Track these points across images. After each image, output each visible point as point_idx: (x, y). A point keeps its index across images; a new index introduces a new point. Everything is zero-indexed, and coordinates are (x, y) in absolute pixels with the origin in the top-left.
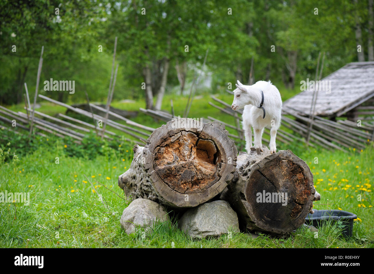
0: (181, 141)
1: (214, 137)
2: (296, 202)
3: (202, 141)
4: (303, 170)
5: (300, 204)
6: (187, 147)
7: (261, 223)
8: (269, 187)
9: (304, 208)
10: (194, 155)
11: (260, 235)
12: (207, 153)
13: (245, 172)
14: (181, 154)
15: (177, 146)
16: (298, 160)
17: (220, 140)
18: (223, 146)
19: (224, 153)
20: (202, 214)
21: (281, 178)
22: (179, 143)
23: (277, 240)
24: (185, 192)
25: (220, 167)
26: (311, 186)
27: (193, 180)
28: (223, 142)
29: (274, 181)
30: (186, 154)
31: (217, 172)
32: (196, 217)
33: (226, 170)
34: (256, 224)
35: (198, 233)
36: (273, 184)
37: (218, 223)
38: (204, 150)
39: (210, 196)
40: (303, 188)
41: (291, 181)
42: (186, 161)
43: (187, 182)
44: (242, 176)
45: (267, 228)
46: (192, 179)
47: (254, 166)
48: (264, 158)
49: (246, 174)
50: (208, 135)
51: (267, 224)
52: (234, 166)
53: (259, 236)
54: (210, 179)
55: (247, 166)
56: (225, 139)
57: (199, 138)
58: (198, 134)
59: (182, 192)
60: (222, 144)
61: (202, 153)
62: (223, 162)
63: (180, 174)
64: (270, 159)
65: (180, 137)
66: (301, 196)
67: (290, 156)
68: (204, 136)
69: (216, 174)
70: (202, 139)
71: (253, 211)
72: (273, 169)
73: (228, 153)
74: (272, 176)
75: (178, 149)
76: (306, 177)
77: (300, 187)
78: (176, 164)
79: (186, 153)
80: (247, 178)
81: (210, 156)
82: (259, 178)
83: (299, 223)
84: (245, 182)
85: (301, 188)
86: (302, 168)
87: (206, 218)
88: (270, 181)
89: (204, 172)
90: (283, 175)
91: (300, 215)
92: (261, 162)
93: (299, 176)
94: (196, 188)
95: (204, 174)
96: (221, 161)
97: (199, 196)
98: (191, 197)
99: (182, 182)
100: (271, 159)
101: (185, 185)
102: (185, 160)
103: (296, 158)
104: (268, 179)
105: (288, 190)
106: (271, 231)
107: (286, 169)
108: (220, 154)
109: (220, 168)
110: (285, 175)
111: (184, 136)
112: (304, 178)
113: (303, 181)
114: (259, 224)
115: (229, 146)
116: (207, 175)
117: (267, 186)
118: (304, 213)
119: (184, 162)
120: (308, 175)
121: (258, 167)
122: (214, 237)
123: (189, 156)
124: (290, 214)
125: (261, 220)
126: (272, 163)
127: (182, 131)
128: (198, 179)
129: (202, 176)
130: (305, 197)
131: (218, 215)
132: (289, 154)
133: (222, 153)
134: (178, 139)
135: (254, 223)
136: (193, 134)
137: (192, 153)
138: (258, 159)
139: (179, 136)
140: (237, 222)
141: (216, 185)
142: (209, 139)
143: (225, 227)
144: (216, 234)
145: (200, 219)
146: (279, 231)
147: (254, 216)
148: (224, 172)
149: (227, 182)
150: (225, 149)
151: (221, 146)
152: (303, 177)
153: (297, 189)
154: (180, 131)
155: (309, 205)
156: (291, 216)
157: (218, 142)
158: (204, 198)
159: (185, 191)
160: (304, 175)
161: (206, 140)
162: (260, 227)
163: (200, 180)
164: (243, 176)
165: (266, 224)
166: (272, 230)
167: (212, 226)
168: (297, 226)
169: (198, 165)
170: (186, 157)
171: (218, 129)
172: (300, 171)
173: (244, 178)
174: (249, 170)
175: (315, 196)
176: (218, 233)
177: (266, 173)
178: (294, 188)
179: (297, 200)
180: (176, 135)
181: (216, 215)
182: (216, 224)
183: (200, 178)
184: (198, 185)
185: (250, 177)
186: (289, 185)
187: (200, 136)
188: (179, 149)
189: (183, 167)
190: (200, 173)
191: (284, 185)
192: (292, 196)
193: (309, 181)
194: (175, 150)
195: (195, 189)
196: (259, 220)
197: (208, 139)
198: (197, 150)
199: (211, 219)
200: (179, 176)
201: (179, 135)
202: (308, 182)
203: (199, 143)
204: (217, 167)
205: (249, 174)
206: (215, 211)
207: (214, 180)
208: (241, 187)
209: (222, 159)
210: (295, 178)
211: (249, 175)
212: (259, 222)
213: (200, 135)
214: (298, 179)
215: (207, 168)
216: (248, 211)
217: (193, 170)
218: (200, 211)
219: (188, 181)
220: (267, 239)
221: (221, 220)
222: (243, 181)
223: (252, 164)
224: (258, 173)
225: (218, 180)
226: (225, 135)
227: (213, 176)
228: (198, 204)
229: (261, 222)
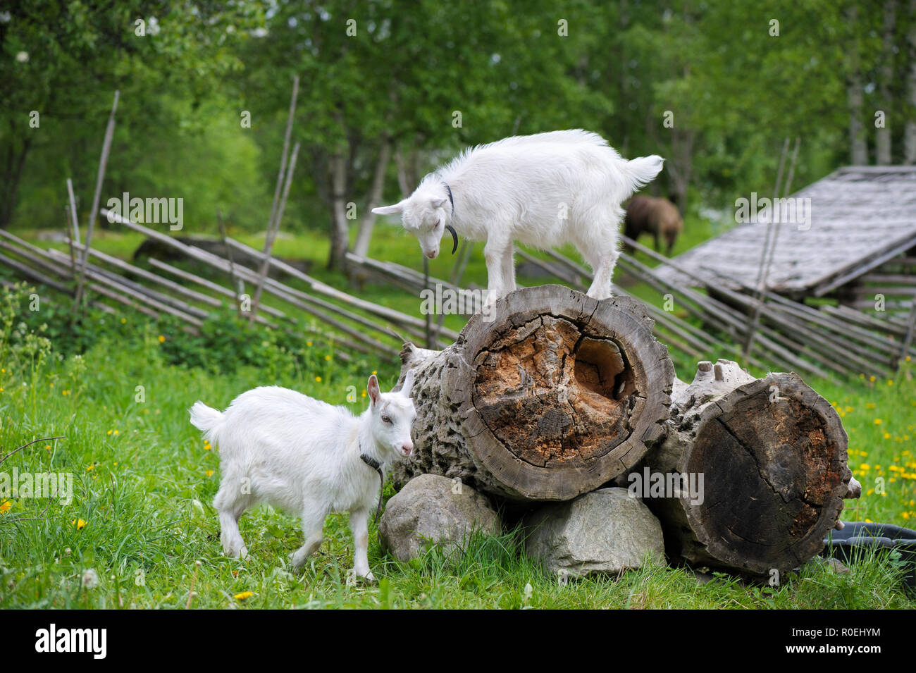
0: (540, 339)
1: (621, 334)
2: (804, 500)
3: (591, 342)
4: (824, 424)
5: (813, 505)
6: (553, 355)
7: (719, 547)
8: (742, 459)
9: (822, 514)
10: (569, 376)
11: (715, 576)
12: (599, 373)
13: (684, 421)
14: (538, 371)
15: (529, 351)
16: (814, 397)
17: (634, 341)
18: (640, 356)
19: (643, 374)
20: (582, 518)
21: (772, 441)
22: (534, 345)
23: (756, 589)
24: (545, 464)
25: (631, 407)
26: (842, 461)
27: (565, 436)
28: (640, 346)
29: (754, 447)
30: (550, 372)
31: (624, 419)
32: (569, 525)
33: (645, 414)
34: (707, 549)
35: (569, 564)
36: (752, 454)
37: (617, 541)
38: (591, 365)
39: (605, 477)
40: (824, 467)
41: (796, 448)
42: (551, 388)
43: (552, 440)
44: (676, 432)
45: (732, 559)
46: (563, 433)
47: (709, 408)
48: (733, 390)
49: (686, 427)
50: (604, 327)
51: (733, 550)
52: (665, 405)
53: (714, 579)
54: (605, 434)
55: (688, 407)
56: (647, 340)
57: (584, 335)
58: (580, 324)
59: (538, 464)
60: (639, 352)
61: (587, 371)
62: (640, 395)
63: (536, 421)
64: (748, 392)
65: (537, 330)
66: (818, 485)
67: (796, 387)
68: (595, 329)
69: (622, 423)
70: (591, 336)
71: (702, 517)
72: (753, 417)
73: (652, 375)
74: (752, 433)
75: (531, 358)
76: (830, 441)
77: (816, 463)
78: (526, 395)
79: (552, 368)
80: (690, 435)
81: (605, 379)
82: (721, 438)
83: (809, 551)
84: (685, 445)
85: (817, 467)
86: (823, 419)
87: (590, 529)
88: (744, 445)
89: (591, 417)
90: (776, 434)
91: (813, 531)
92: (725, 398)
93: (815, 437)
94: (571, 455)
95: (591, 423)
96: (633, 393)
97: (578, 475)
98: (560, 476)
99: (540, 439)
100: (750, 392)
101: (545, 446)
102: (547, 387)
103: (809, 394)
104: (741, 442)
105: (786, 469)
106: (741, 566)
107: (784, 418)
108: (633, 375)
109: (632, 409)
110: (781, 433)
111: (547, 329)
112: (827, 442)
113: (822, 449)
114: (714, 548)
115: (655, 357)
116: (598, 426)
117: (738, 459)
118: (821, 526)
119: (546, 391)
120: (837, 435)
121: (717, 411)
122: (610, 576)
123: (557, 378)
124: (789, 528)
125: (719, 539)
126: (753, 403)
127: (544, 314)
128: (577, 434)
129: (585, 426)
130: (826, 487)
131: (617, 523)
132: (794, 382)
133: (636, 374)
134: (533, 334)
135: (701, 545)
136: (568, 325)
137: (566, 371)
138: (718, 391)
139: (536, 327)
140: (662, 542)
141: (621, 450)
142: (608, 338)
143: (632, 553)
144: (612, 568)
145: (577, 530)
146: (760, 569)
147: (702, 529)
148: (641, 420)
149: (647, 444)
150: (644, 363)
151: (634, 355)
152: (824, 441)
153: (809, 469)
154: (540, 315)
155: (834, 508)
156: (791, 534)
157: (629, 345)
158: (591, 481)
159: (546, 462)
160: (826, 436)
161: (599, 340)
162: (715, 557)
163: (582, 437)
164: (680, 430)
165: (731, 549)
166: (745, 565)
167: (603, 550)
168: (804, 557)
169: (578, 399)
170: (551, 380)
171: (629, 315)
172: (818, 424)
173: (684, 437)
174: (697, 418)
175: (850, 488)
176: (617, 565)
177: (738, 427)
178: (802, 466)
179: (806, 495)
180: (528, 324)
181: (614, 524)
182: (612, 545)
183: (581, 432)
184: (575, 448)
185: (697, 434)
186: (790, 458)
187: (585, 330)
188: (533, 359)
189: (542, 402)
190: (582, 419)
191: (776, 457)
192: (794, 485)
193: (837, 449)
194: (525, 360)
195: (568, 458)
196: (714, 538)
197: (604, 338)
198: (575, 364)
199: (602, 533)
200: (532, 423)
201: (536, 324)
202: (834, 452)
203: (581, 347)
204: (624, 406)
205: (697, 427)
206: (611, 514)
207: (615, 438)
208: (674, 458)
209: (637, 387)
210: (805, 442)
211: (695, 430)
212: (715, 544)
213: (586, 326)
214: (810, 445)
215: (600, 409)
216: (691, 515)
217: (567, 410)
218: (578, 510)
219: (555, 436)
220: (732, 587)
221: (623, 535)
222: (680, 443)
223: (703, 403)
224: (718, 425)
225: (626, 439)
226: (647, 329)
227: (614, 429)
228: (576, 495)
229: (720, 544)
